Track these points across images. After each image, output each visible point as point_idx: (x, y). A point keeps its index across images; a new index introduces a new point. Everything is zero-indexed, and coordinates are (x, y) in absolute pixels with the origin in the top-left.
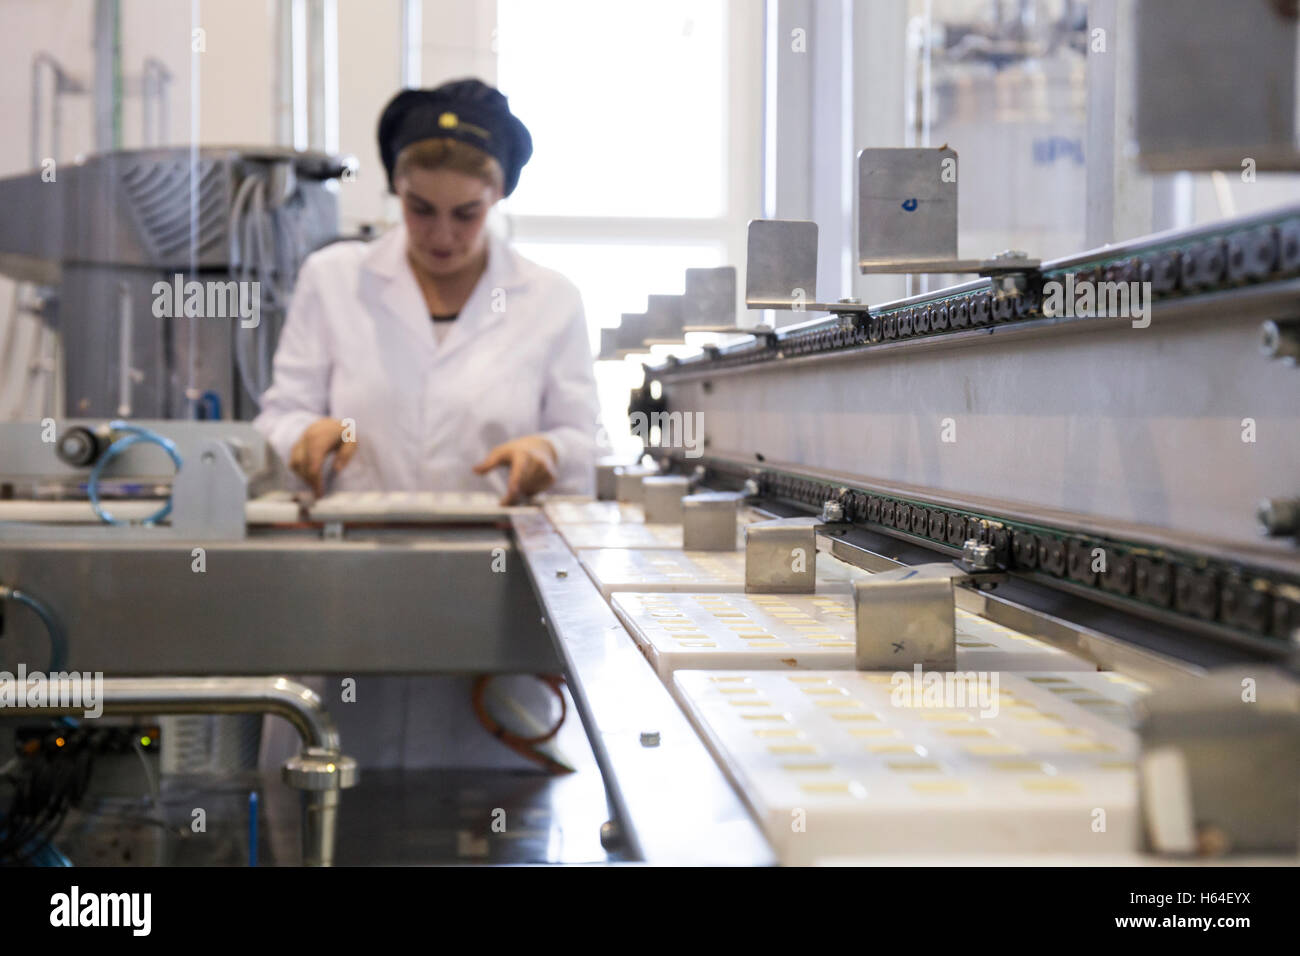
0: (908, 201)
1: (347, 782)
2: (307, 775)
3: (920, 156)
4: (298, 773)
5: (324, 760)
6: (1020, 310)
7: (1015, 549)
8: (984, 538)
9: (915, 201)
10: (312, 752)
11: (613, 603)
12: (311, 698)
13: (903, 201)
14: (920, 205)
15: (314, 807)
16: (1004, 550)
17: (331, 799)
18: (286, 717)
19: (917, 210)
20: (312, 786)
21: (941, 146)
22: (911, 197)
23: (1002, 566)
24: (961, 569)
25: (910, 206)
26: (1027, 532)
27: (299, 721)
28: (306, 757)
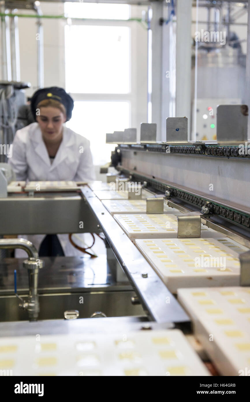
0: (177, 129)
1: (41, 267)
2: (30, 265)
3: (179, 119)
4: (27, 265)
5: (35, 261)
6: (201, 152)
7: (214, 209)
8: (207, 206)
9: (178, 129)
10: (31, 259)
11: (114, 217)
12: (30, 244)
13: (176, 129)
14: (179, 129)
15: (32, 274)
16: (212, 209)
17: (36, 271)
18: (25, 250)
19: (179, 131)
20: (31, 268)
21: (184, 117)
22: (177, 128)
23: (211, 213)
24: (202, 213)
25: (177, 130)
26: (217, 205)
27: (28, 251)
28: (29, 260)
